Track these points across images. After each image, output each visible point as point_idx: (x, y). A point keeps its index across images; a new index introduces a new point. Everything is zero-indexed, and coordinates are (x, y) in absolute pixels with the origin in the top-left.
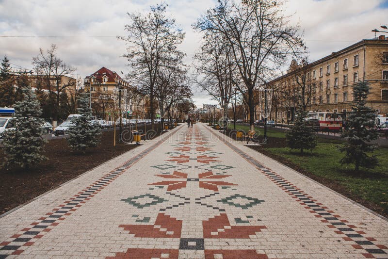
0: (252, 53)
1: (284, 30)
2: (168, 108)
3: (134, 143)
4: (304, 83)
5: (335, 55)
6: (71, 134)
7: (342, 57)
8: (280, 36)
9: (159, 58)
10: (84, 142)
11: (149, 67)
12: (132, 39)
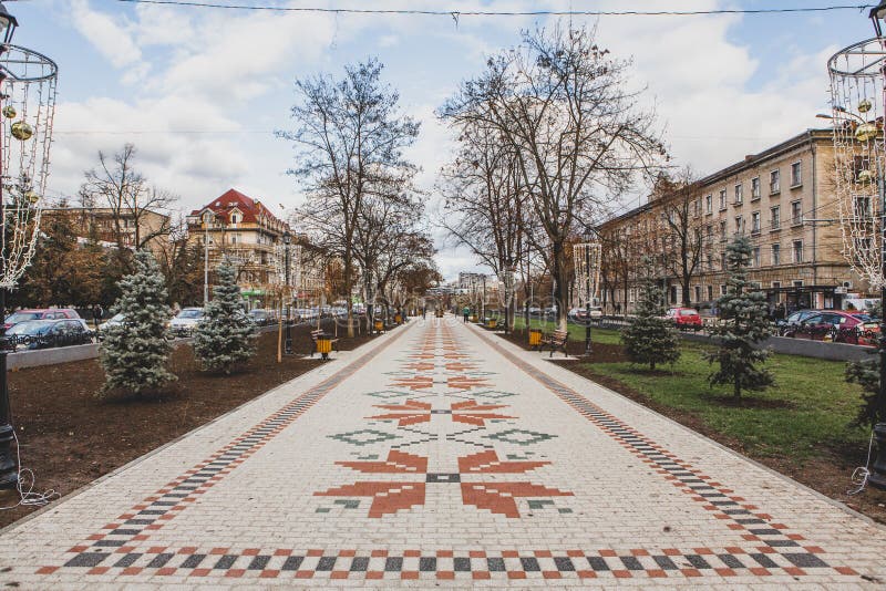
0: (560, 169)
1: (624, 121)
2: (381, 286)
3: (317, 356)
4: (684, 225)
5: (752, 163)
6: (203, 336)
7: (767, 168)
8: (616, 135)
9: (364, 176)
10: (227, 352)
11: (341, 194)
12: (307, 137)
